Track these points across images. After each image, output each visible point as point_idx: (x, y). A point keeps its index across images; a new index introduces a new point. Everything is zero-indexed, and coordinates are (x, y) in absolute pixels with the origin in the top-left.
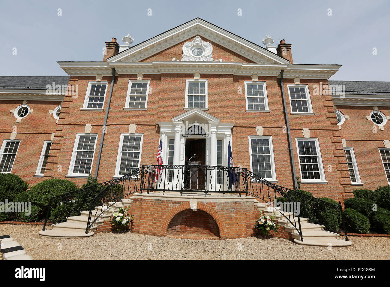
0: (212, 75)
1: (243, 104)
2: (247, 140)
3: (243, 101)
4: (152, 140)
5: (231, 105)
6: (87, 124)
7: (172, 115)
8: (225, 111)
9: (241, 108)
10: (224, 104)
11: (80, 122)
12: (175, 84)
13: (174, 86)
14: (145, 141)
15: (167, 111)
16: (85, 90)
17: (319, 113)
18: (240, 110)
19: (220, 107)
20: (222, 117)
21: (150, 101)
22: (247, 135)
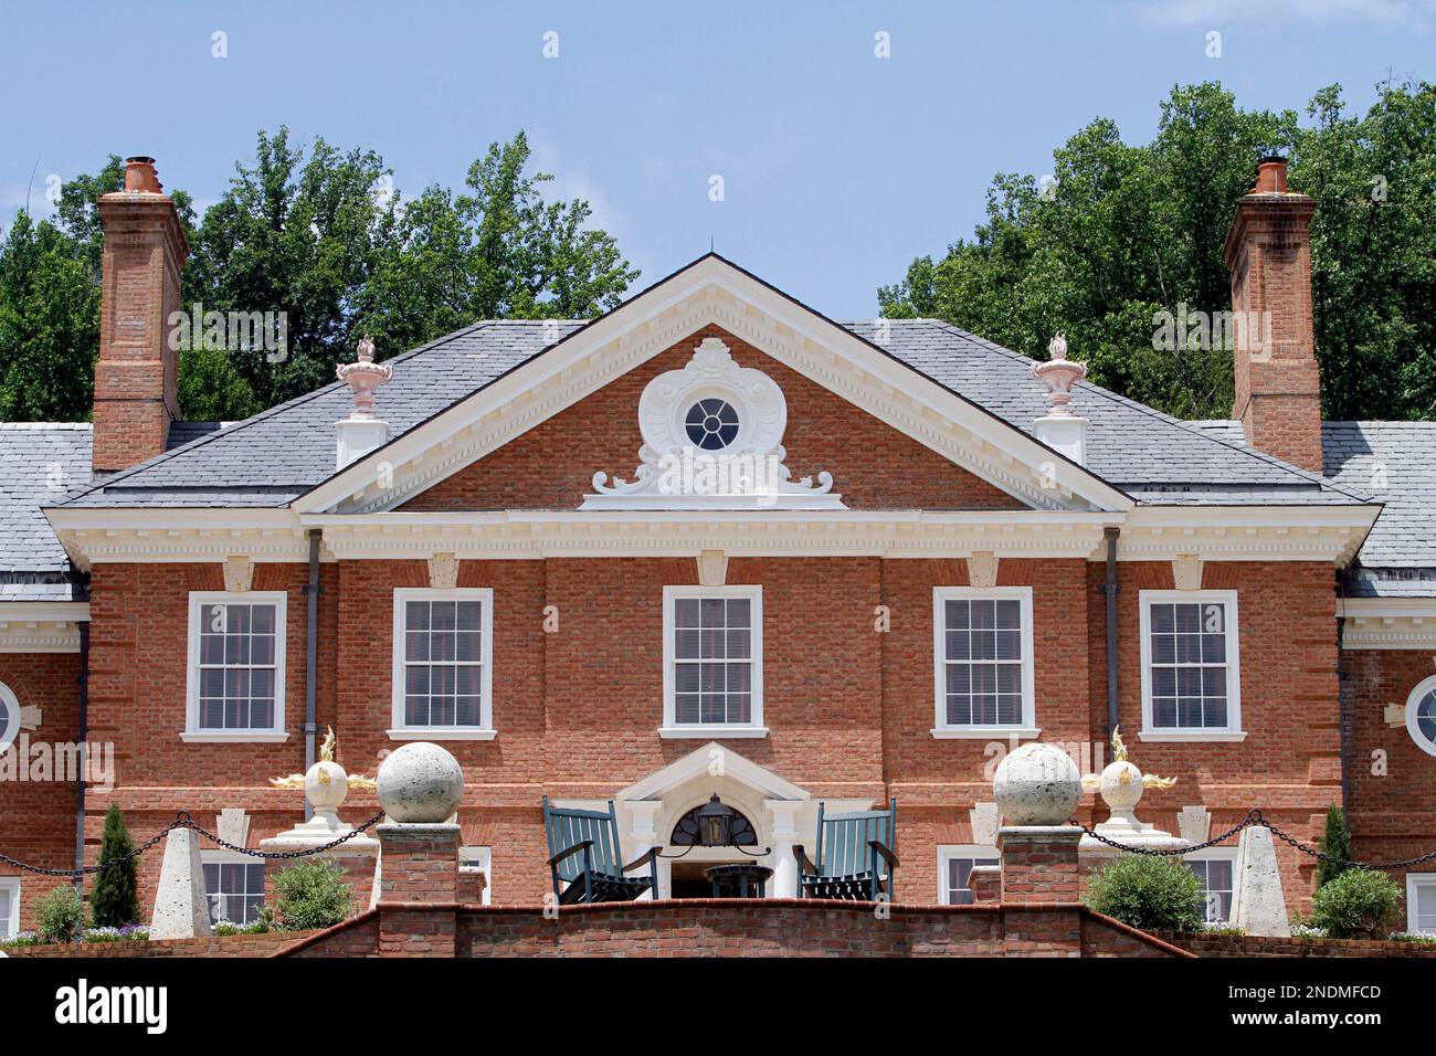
0: (782, 565)
1: (920, 703)
2: (931, 863)
3: (921, 690)
4: (530, 877)
5: (867, 711)
6: (224, 807)
7: (608, 765)
8: (839, 738)
9: (912, 721)
10: (835, 706)
11: (190, 799)
12: (614, 614)
13: (610, 622)
14: (501, 879)
15: (586, 744)
16: (181, 638)
17: (1266, 731)
18: (906, 729)
19: (817, 721)
20: (827, 767)
21: (504, 694)
22: (931, 844)
